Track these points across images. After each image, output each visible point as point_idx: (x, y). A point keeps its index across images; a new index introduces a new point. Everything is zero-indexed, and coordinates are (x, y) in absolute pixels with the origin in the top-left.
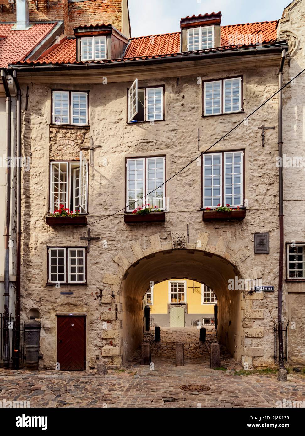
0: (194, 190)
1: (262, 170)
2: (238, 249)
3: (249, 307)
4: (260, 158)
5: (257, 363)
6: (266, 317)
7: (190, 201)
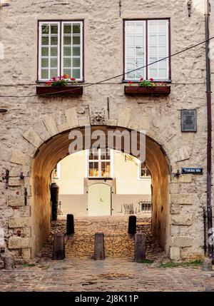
0: (115, 60)
1: (188, 42)
2: (163, 127)
3: (176, 191)
4: (187, 28)
5: (185, 254)
6: (194, 203)
7: (111, 72)
